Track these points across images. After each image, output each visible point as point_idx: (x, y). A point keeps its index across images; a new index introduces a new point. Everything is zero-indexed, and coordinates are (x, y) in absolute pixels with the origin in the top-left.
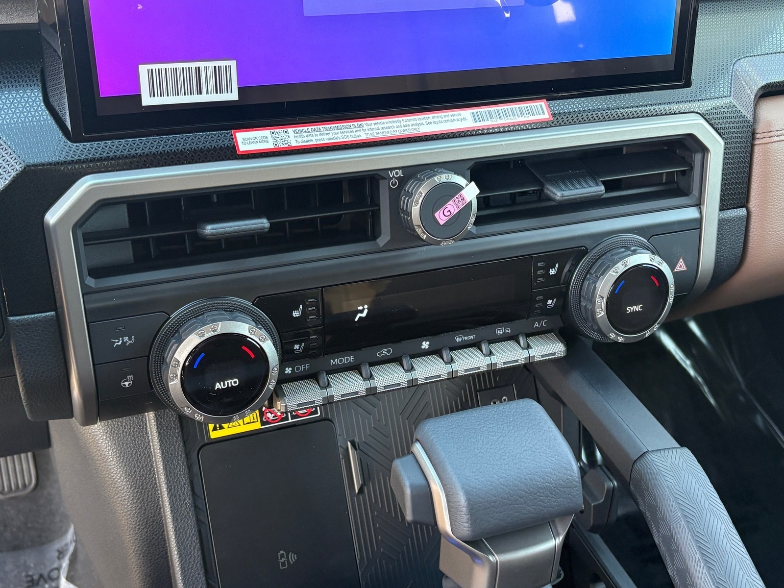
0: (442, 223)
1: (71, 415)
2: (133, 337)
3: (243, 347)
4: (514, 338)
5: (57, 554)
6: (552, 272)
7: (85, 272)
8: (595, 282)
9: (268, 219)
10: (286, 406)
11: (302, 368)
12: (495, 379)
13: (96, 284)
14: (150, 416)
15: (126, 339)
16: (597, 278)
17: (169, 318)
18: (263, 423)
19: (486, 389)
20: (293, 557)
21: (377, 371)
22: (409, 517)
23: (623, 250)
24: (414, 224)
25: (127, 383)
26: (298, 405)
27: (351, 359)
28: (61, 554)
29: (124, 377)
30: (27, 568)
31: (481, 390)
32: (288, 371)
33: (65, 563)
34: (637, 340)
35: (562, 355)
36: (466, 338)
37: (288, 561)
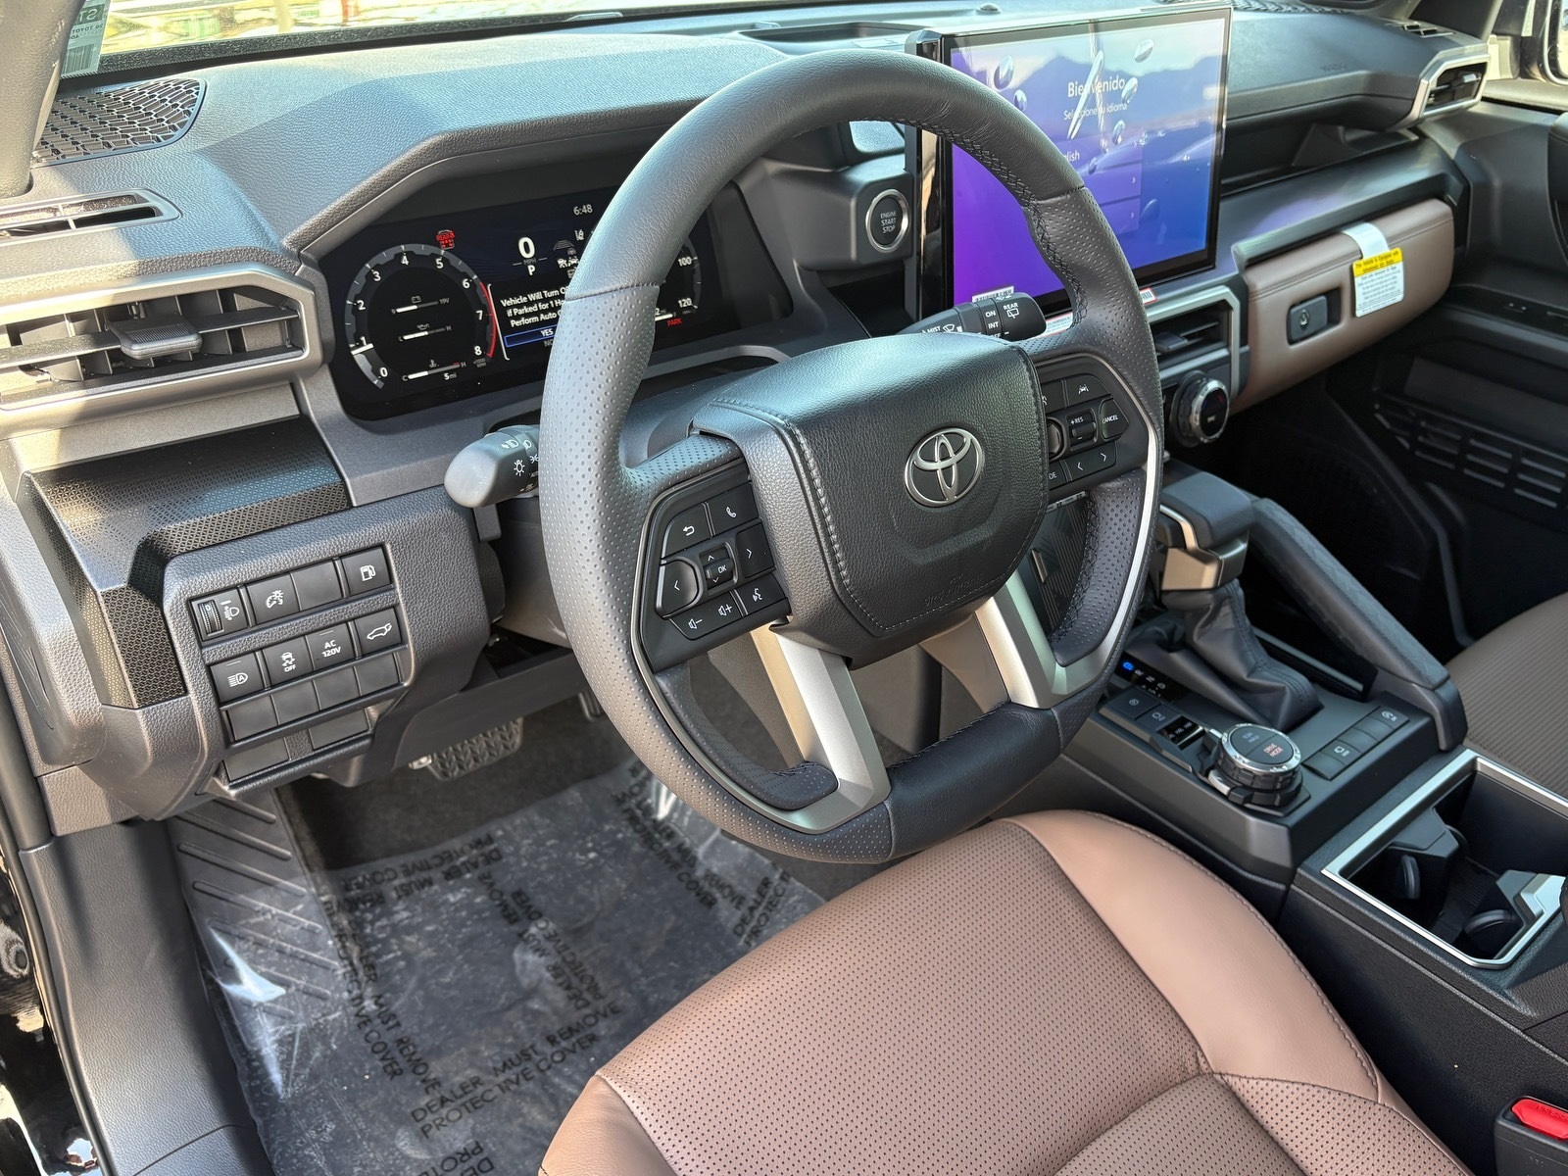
8: (1190, 404)
16: (1190, 401)
30: (608, 791)
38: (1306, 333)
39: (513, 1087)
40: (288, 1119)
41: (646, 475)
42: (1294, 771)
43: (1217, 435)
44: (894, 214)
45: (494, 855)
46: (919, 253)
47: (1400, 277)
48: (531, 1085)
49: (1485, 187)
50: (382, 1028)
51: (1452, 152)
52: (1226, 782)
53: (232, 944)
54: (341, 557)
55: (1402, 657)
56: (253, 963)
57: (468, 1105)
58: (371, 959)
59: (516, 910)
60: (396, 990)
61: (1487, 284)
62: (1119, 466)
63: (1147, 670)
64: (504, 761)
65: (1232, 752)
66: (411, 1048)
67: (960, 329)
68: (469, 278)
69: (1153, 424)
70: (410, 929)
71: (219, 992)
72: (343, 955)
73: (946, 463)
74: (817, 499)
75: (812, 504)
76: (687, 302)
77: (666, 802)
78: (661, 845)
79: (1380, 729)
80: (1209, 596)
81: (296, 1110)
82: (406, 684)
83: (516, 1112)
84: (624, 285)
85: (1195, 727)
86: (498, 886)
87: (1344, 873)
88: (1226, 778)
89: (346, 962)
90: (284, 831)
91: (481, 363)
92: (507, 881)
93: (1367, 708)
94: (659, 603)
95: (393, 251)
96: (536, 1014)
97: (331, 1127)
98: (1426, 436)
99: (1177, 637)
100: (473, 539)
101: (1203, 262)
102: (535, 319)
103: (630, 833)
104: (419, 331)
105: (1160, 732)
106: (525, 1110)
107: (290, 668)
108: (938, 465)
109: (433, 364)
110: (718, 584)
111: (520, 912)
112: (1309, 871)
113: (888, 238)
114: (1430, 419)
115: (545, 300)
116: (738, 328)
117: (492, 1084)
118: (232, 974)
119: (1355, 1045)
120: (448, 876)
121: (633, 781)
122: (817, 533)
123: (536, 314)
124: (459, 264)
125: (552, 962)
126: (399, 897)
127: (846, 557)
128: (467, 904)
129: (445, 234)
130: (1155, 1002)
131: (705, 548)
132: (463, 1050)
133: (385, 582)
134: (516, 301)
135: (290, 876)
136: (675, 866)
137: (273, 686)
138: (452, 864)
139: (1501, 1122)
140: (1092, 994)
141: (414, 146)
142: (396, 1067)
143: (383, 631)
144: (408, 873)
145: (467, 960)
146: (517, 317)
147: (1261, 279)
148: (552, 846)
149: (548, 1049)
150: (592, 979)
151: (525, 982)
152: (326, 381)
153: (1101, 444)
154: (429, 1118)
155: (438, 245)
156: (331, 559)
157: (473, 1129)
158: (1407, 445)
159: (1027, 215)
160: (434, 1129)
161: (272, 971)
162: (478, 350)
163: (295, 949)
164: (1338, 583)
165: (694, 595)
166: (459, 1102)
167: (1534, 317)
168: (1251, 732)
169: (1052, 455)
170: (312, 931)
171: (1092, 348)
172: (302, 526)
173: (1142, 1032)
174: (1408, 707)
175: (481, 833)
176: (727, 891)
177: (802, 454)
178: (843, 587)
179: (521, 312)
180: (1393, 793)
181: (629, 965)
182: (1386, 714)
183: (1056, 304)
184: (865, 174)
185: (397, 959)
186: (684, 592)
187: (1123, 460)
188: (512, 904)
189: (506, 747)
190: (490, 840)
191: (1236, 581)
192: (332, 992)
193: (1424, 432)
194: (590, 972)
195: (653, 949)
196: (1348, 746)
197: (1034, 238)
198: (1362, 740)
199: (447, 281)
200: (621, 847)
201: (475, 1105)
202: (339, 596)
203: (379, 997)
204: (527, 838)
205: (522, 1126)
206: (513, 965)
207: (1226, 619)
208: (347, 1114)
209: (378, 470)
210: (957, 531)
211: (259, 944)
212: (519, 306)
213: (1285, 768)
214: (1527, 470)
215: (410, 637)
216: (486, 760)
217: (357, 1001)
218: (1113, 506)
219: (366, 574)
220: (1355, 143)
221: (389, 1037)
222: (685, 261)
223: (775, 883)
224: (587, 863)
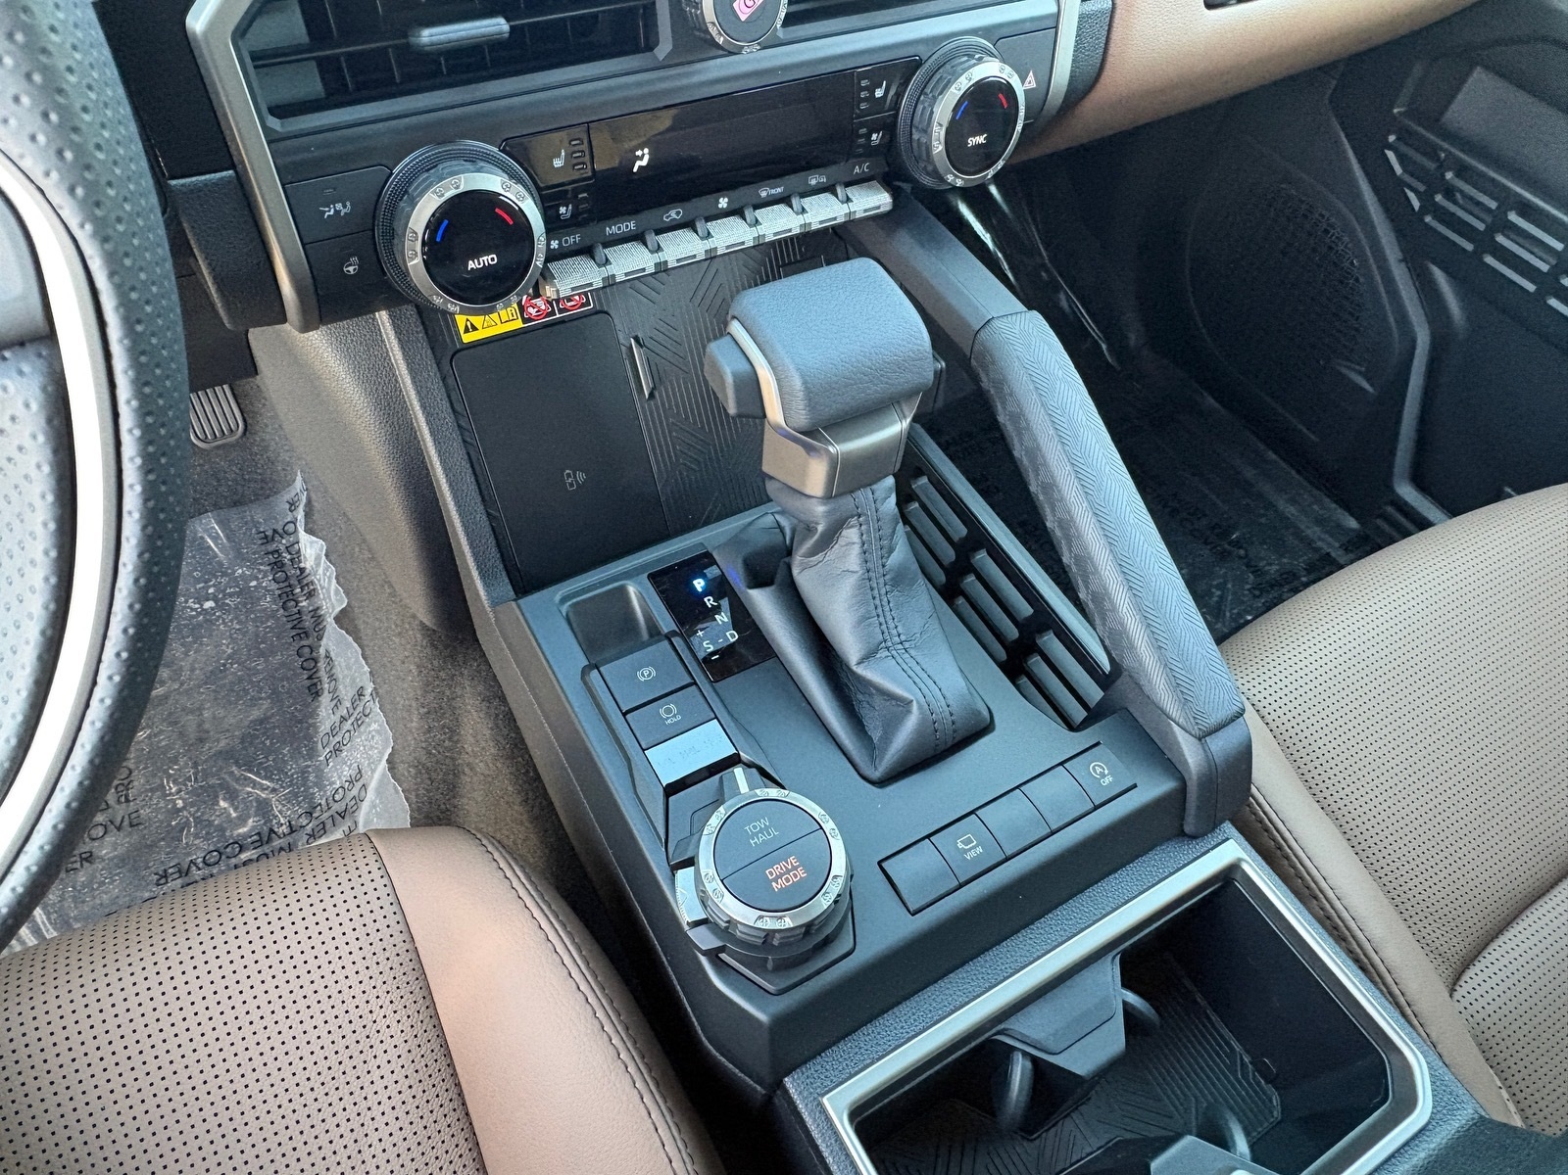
0: (743, 18)
1: (282, 318)
2: (348, 204)
3: (497, 210)
4: (830, 189)
5: (288, 506)
6: (879, 93)
7: (265, 110)
8: (932, 106)
9: (508, 20)
10: (558, 291)
11: (573, 239)
12: (800, 250)
13: (282, 125)
14: (383, 316)
15: (339, 206)
16: (935, 99)
17: (392, 174)
18: (525, 321)
19: (790, 263)
20: (581, 476)
21: (664, 239)
22: (732, 410)
23: (966, 58)
24: (707, 20)
25: (351, 269)
26: (573, 289)
27: (632, 225)
28: (293, 505)
29: (345, 261)
30: (256, 524)
31: (784, 265)
32: (554, 244)
33: (300, 515)
34: (975, 183)
35: (888, 208)
36: (773, 191)
37: (577, 481)
78: (297, 604)
98: (1448, 196)
103: (267, 582)
114: (1463, 171)
121: (290, 517)
136: (301, 635)
158: (1417, 204)
176: (333, 685)
182: (1098, 769)
193: (1449, 192)
200: (248, 600)
224: (199, 614)
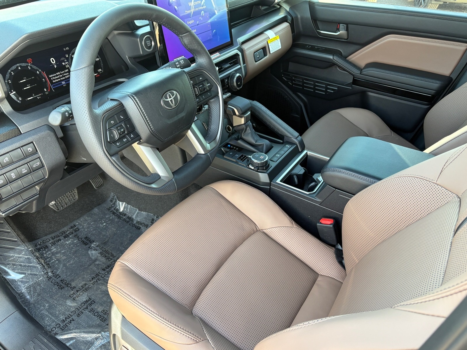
16: (233, 79)
30: (105, 207)
38: (259, 59)
39: (96, 283)
40: (34, 306)
41: (99, 111)
42: (267, 161)
43: (241, 87)
44: (150, 41)
45: (77, 229)
46: (158, 50)
47: (280, 43)
48: (101, 281)
49: (297, 17)
50: (55, 279)
51: (288, 9)
52: (253, 167)
53: (6, 267)
54: (22, 147)
55: (289, 132)
56: (13, 270)
57: (84, 290)
58: (48, 262)
59: (87, 242)
60: (57, 269)
61: (301, 42)
62: (212, 96)
63: (234, 146)
64: (74, 204)
65: (253, 160)
66: (65, 281)
67: (170, 68)
68: (39, 71)
69: (219, 85)
70: (57, 253)
71: (5, 279)
72: (39, 263)
73: (171, 99)
74: (142, 111)
75: (141, 112)
76: (100, 70)
77: (122, 207)
78: (123, 218)
79: (286, 149)
80: (244, 126)
81: (36, 303)
82: (46, 177)
83: (98, 288)
84: (85, 66)
85: (246, 156)
86: (80, 237)
87: (281, 181)
88: (253, 166)
89: (40, 265)
90: (14, 234)
91: (47, 93)
92: (82, 235)
93: (283, 145)
94: (109, 140)
95: (16, 66)
96: (98, 265)
97: (47, 305)
98: (295, 81)
99: (240, 137)
100: (56, 137)
101: (230, 45)
102: (59, 79)
103: (114, 217)
104: (28, 87)
105: (238, 159)
106: (101, 287)
107: (14, 177)
108: (169, 100)
109: (33, 95)
110: (122, 134)
111: (88, 242)
112: (274, 182)
113: (150, 48)
114: (295, 77)
115: (61, 74)
116: (115, 75)
117: (90, 284)
118: (7, 274)
119: (288, 216)
120: (65, 237)
121: (112, 204)
122: (143, 119)
123: (60, 78)
124: (35, 67)
125: (100, 252)
126: (52, 245)
127: (152, 123)
128: (73, 243)
129: (29, 60)
130: (245, 218)
131: (117, 126)
132: (80, 278)
133: (35, 152)
134: (53, 75)
135: (18, 245)
136: (128, 222)
137: (10, 183)
138: (65, 234)
139: (318, 224)
140: (231, 219)
141: (20, 38)
142: (62, 287)
143: (37, 164)
144: (53, 239)
145: (76, 257)
146: (54, 80)
147: (245, 47)
148: (93, 224)
149: (103, 272)
150: (112, 253)
151: (93, 258)
152: (6, 102)
153: (207, 91)
154: (75, 296)
155: (28, 63)
156: (19, 148)
157: (87, 295)
158: (291, 84)
159: (180, 39)
160: (77, 298)
161: (19, 271)
162: (45, 90)
163: (24, 264)
164: (273, 118)
165: (117, 137)
166: (82, 290)
167: (313, 49)
168: (256, 155)
169: (196, 95)
170: (28, 258)
171: (201, 68)
172: (9, 140)
173: (243, 225)
174: (292, 143)
175: (72, 225)
176: (143, 225)
177: (136, 101)
178: (152, 131)
179: (55, 78)
180: (290, 163)
181: (121, 248)
182: (287, 146)
183: (193, 60)
184: (140, 32)
185: (55, 261)
186: (114, 137)
187: (213, 94)
188: (85, 240)
189: (74, 200)
190: (75, 226)
191: (250, 121)
192: (38, 273)
193: (294, 80)
194: (111, 252)
195: (126, 243)
196: (279, 154)
197: (182, 44)
198: (282, 152)
199: (32, 72)
200: (112, 221)
201: (86, 290)
202: (24, 157)
203: (53, 271)
204: (85, 223)
205: (100, 291)
206: (89, 255)
207: (249, 130)
208: (51, 301)
209: (26, 123)
210: (177, 114)
211: (14, 265)
212: (54, 77)
213: (265, 161)
214: (317, 86)
215: (45, 165)
216: (69, 204)
217: (46, 274)
218: (213, 105)
219: (30, 150)
220: (265, 10)
221: (58, 280)
222: (98, 59)
223: (155, 219)
224: (104, 226)
